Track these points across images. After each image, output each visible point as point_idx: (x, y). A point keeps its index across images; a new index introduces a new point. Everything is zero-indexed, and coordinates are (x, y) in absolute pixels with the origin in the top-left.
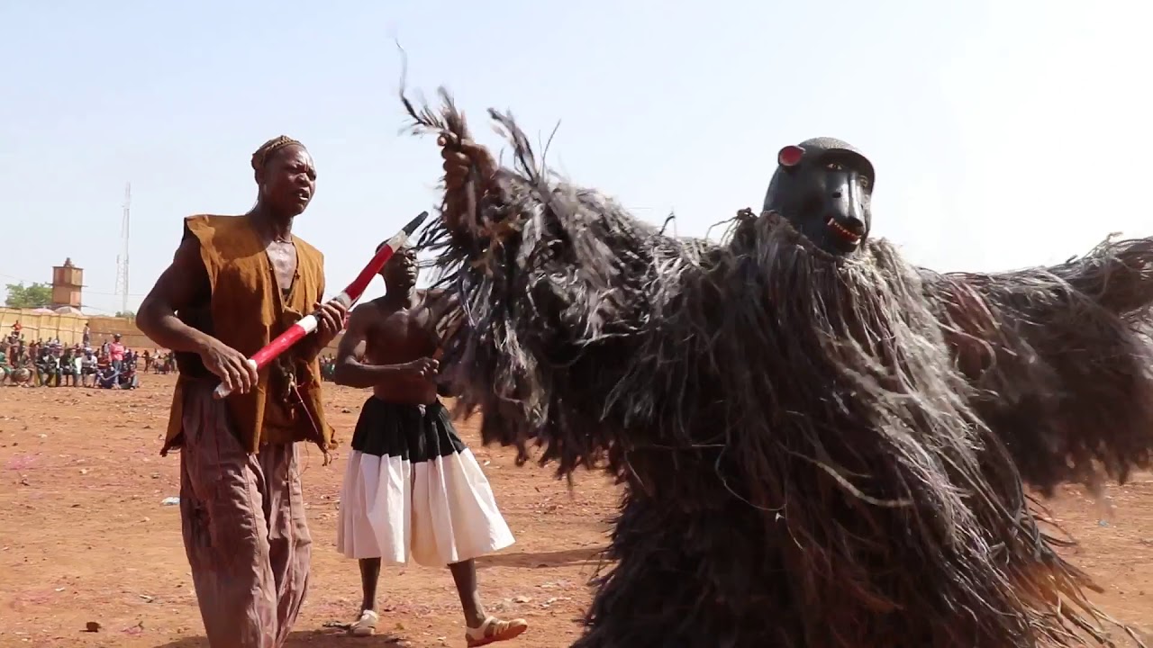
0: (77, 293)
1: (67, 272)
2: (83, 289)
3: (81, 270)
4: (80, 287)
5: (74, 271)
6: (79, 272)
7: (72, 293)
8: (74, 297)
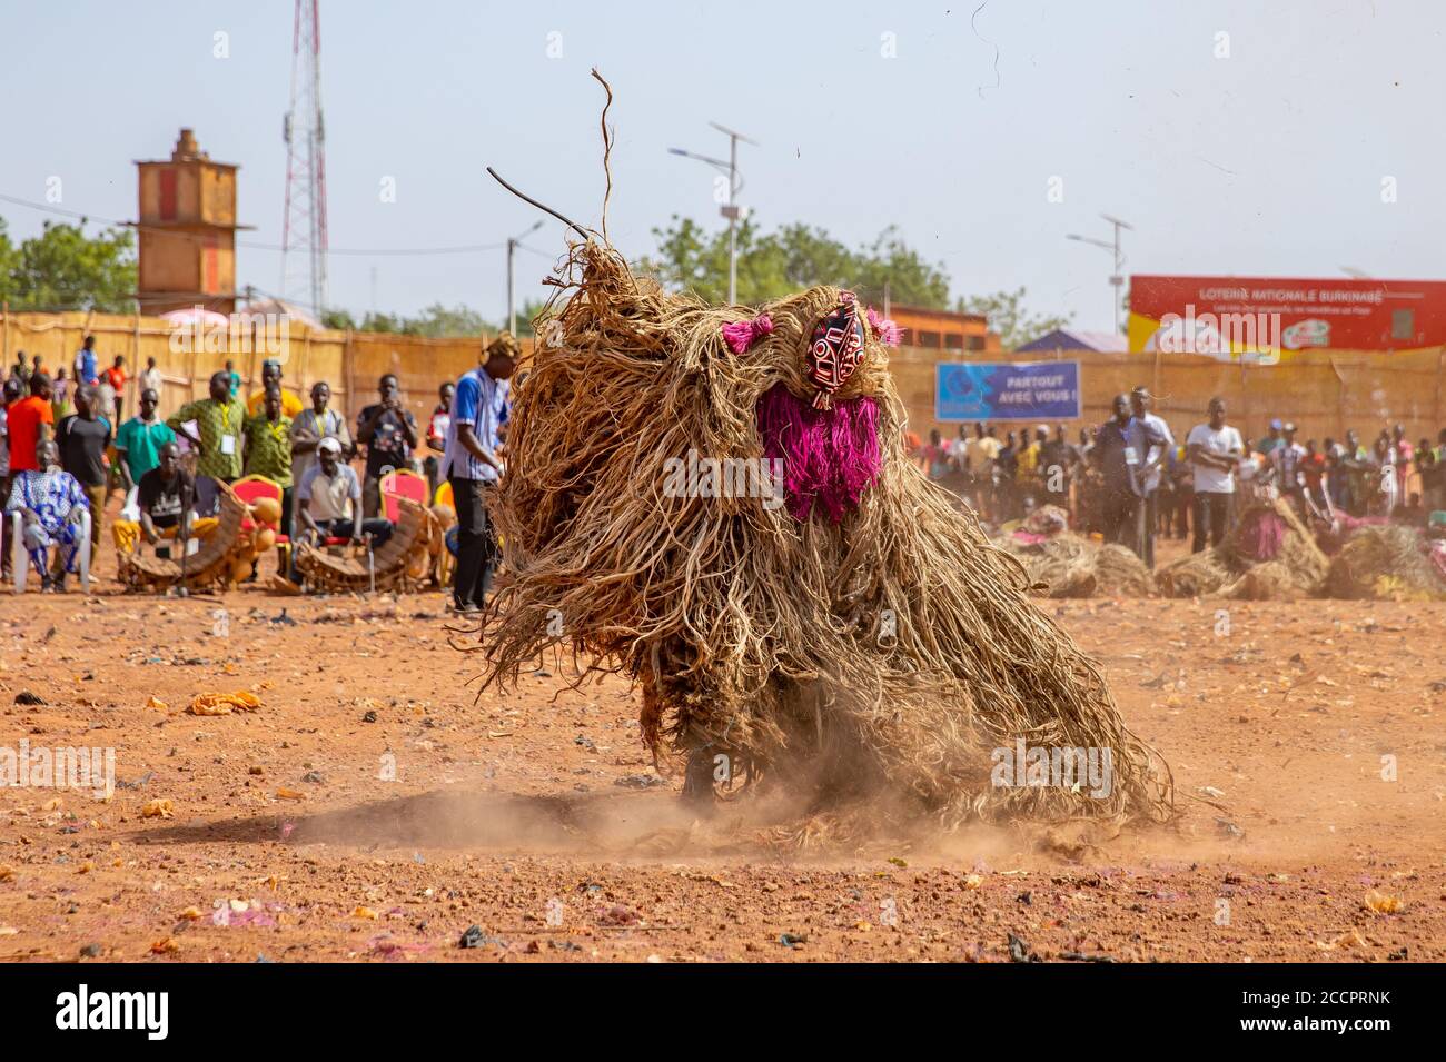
0: (223, 256)
1: (184, 179)
2: (239, 235)
3: (231, 170)
4: (230, 231)
5: (208, 177)
6: (225, 178)
7: (206, 256)
8: (214, 265)
